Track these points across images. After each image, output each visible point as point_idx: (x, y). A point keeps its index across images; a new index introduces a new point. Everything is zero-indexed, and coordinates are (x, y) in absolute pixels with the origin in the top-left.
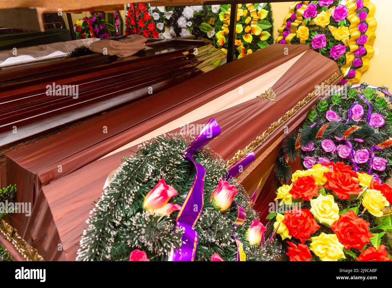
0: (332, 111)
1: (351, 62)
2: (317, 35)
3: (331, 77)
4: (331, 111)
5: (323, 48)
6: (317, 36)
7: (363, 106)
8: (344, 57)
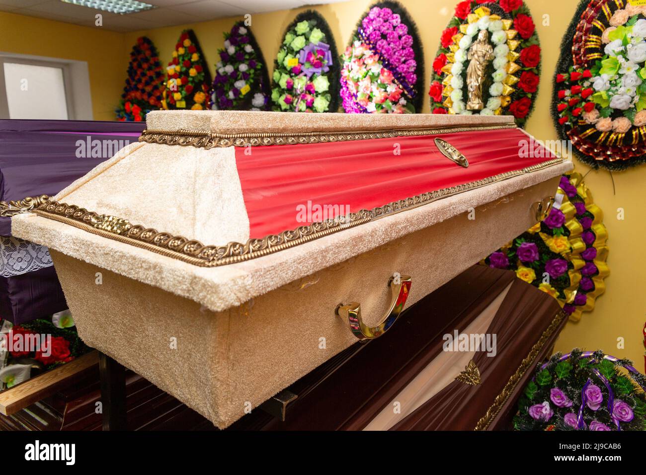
0: (558, 390)
1: (577, 283)
2: (524, 243)
3: (551, 323)
4: (556, 389)
5: (535, 262)
6: (525, 245)
7: (601, 388)
8: (565, 275)
